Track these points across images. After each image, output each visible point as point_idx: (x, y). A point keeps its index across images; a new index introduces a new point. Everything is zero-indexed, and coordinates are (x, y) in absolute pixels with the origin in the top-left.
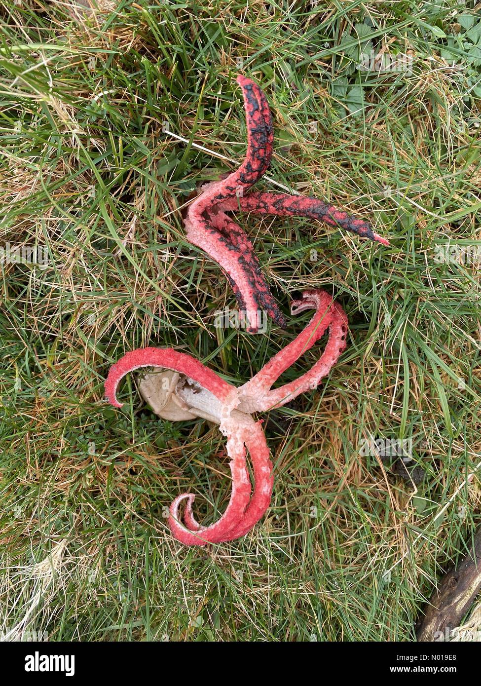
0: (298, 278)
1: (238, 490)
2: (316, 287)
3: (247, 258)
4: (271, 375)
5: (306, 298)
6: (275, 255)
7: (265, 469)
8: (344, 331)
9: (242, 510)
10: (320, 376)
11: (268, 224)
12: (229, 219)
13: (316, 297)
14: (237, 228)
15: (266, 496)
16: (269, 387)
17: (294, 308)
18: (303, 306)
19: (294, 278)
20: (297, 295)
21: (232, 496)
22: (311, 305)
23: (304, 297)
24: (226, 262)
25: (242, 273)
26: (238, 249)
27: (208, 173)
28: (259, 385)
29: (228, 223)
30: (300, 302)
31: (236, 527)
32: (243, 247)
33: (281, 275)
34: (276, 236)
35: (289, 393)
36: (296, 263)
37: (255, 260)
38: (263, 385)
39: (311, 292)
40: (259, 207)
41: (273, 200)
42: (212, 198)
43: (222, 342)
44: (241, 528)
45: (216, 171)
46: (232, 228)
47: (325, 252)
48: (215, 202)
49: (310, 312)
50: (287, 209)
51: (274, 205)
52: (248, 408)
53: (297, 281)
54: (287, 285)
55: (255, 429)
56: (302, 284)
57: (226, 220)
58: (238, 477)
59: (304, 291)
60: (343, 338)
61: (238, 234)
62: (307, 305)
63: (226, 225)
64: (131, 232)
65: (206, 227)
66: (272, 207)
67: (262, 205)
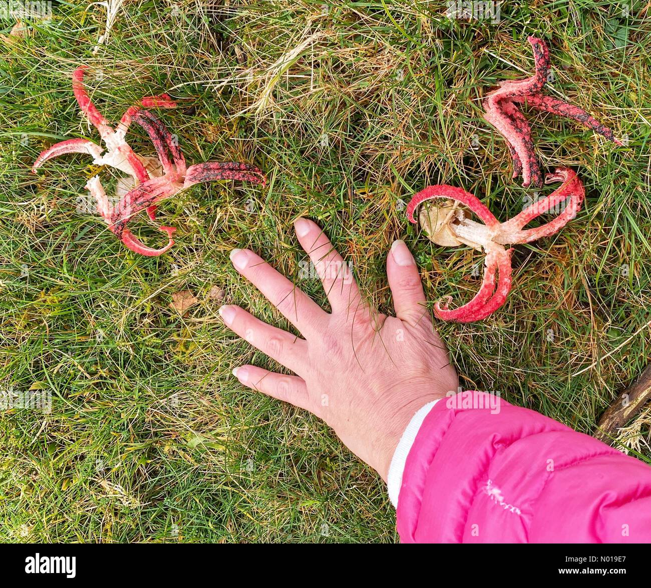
0: (555, 158)
1: (486, 286)
2: (567, 166)
3: (527, 139)
4: (525, 219)
5: (558, 173)
6: (544, 138)
7: (507, 280)
8: (581, 200)
9: (485, 299)
10: (559, 227)
11: (543, 117)
12: (517, 108)
13: (565, 173)
14: (522, 117)
15: (503, 296)
16: (522, 227)
17: (548, 179)
18: (555, 179)
19: (552, 157)
20: (553, 170)
21: (481, 289)
22: (560, 178)
23: (557, 171)
24: (513, 139)
25: (524, 149)
26: (521, 131)
27: (506, 73)
28: (516, 224)
29: (516, 111)
30: (552, 175)
31: (479, 310)
32: (525, 130)
33: (545, 153)
34: (546, 125)
35: (534, 235)
36: (556, 146)
37: (531, 140)
38: (518, 225)
39: (562, 169)
40: (541, 105)
41: (552, 104)
42: (507, 94)
43: (489, 195)
44: (482, 312)
45: (514, 73)
46: (518, 115)
47: (579, 142)
48: (509, 96)
49: (558, 183)
50: (561, 112)
51: (553, 107)
52: (502, 240)
53: (555, 159)
54: (547, 161)
55: (506, 254)
56: (557, 162)
57: (514, 109)
58: (488, 278)
59: (557, 167)
60: (579, 204)
61: (522, 120)
62: (558, 178)
63: (514, 112)
64: (448, 106)
65: (501, 113)
66: (550, 107)
67: (543, 104)
